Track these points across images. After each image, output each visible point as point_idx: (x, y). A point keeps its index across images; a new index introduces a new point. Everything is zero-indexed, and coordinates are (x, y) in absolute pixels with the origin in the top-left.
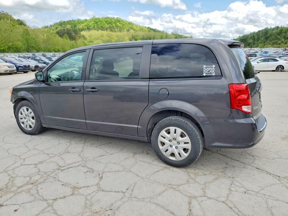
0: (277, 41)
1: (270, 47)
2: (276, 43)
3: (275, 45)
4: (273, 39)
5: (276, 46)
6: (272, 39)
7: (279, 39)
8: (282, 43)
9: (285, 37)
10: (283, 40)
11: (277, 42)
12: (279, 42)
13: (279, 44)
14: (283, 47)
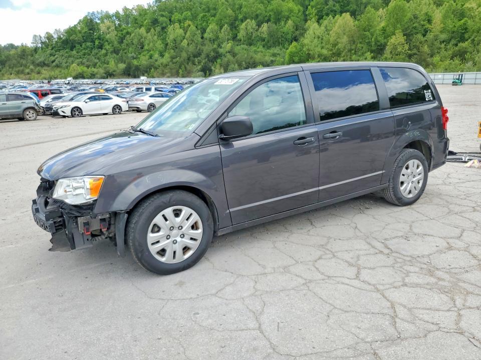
0: (22, 68)
1: (14, 79)
2: (22, 72)
3: (22, 76)
4: (15, 66)
5: (24, 77)
6: (12, 65)
7: (25, 66)
8: (32, 72)
9: (33, 63)
10: (32, 67)
11: (23, 70)
12: (27, 71)
13: (28, 74)
14: (37, 79)
